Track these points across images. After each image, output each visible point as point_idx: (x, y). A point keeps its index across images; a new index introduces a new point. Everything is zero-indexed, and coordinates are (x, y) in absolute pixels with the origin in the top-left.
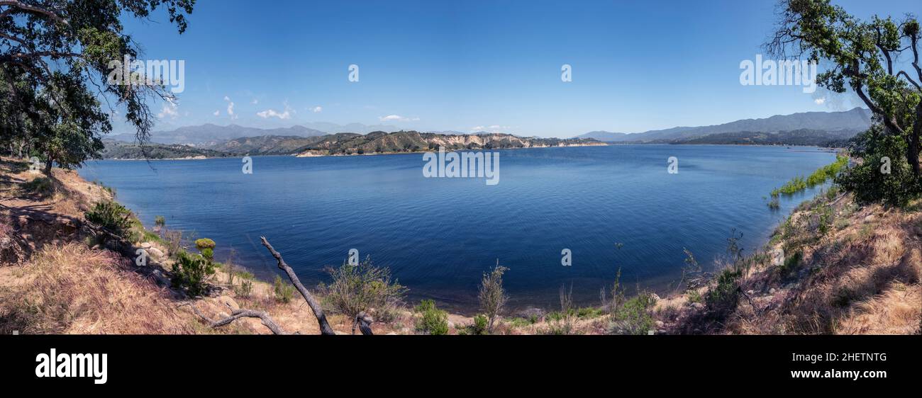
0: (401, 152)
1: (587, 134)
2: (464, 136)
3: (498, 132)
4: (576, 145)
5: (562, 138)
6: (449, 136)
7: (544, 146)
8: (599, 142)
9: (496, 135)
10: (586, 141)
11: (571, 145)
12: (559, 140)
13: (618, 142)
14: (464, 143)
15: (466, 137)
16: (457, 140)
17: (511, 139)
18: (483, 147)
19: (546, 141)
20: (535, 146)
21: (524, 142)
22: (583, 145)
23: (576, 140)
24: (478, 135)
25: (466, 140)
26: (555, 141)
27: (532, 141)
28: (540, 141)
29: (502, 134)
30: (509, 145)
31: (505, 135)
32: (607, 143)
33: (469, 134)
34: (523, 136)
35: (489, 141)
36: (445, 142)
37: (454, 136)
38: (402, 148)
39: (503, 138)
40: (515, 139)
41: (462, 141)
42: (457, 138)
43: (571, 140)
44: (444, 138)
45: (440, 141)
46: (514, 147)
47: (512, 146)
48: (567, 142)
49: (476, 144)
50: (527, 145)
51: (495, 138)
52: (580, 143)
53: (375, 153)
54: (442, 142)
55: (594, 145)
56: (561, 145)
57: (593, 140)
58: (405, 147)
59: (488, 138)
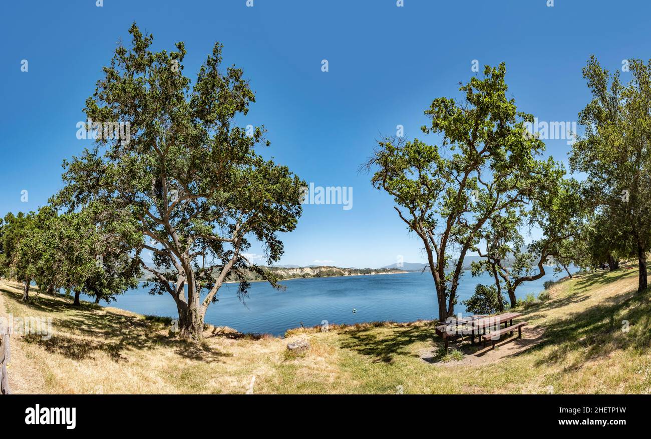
0: (253, 281)
1: (392, 265)
2: (300, 268)
3: (325, 265)
4: (384, 273)
5: (374, 268)
6: (289, 269)
7: (359, 274)
8: (402, 271)
9: (324, 267)
10: (391, 270)
11: (380, 274)
12: (371, 270)
13: (416, 271)
14: (300, 274)
15: (302, 269)
16: (295, 272)
17: (334, 270)
18: (314, 276)
19: (361, 271)
20: (352, 275)
21: (345, 272)
22: (390, 273)
23: (384, 270)
24: (311, 268)
25: (301, 272)
26: (368, 271)
27: (350, 271)
28: (356, 271)
29: (328, 267)
30: (333, 274)
31: (330, 267)
32: (407, 271)
33: (304, 266)
34: (344, 267)
35: (318, 271)
36: (286, 272)
37: (293, 269)
38: (254, 278)
39: (329, 269)
40: (338, 270)
41: (299, 272)
42: (295, 270)
43: (380, 270)
44: (286, 270)
45: (283, 272)
46: (337, 276)
47: (335, 275)
48: (377, 271)
49: (309, 274)
50: (347, 274)
51: (323, 269)
52: (387, 271)
53: (234, 282)
54: (284, 273)
55: (398, 273)
56: (373, 274)
57: (397, 270)
58: (256, 277)
59: (318, 270)
